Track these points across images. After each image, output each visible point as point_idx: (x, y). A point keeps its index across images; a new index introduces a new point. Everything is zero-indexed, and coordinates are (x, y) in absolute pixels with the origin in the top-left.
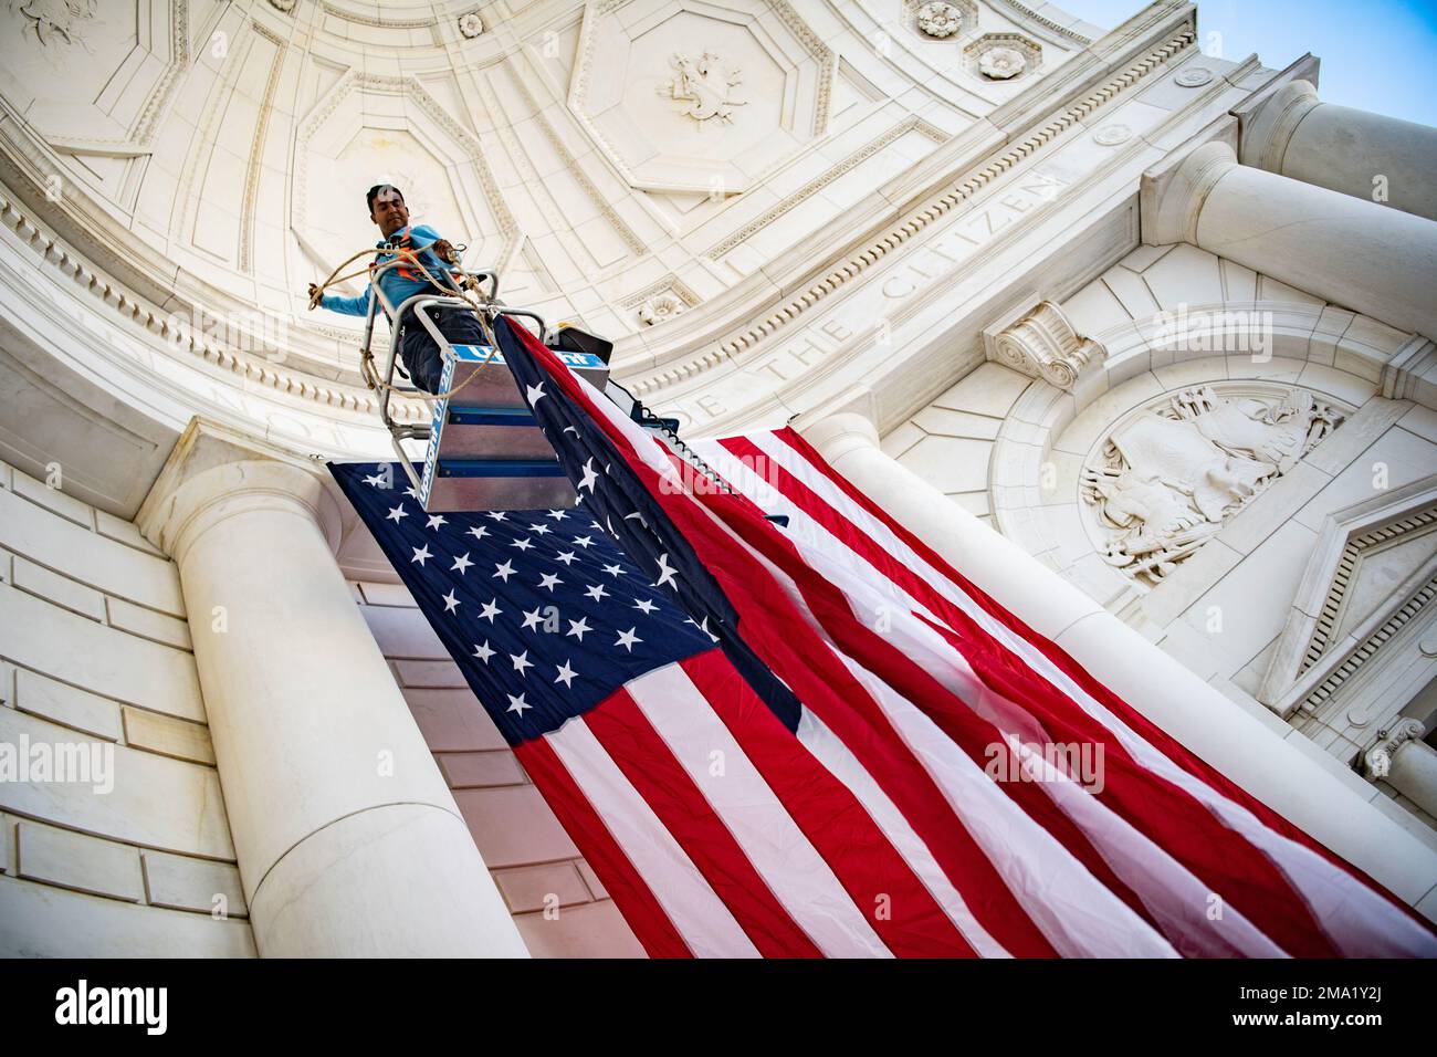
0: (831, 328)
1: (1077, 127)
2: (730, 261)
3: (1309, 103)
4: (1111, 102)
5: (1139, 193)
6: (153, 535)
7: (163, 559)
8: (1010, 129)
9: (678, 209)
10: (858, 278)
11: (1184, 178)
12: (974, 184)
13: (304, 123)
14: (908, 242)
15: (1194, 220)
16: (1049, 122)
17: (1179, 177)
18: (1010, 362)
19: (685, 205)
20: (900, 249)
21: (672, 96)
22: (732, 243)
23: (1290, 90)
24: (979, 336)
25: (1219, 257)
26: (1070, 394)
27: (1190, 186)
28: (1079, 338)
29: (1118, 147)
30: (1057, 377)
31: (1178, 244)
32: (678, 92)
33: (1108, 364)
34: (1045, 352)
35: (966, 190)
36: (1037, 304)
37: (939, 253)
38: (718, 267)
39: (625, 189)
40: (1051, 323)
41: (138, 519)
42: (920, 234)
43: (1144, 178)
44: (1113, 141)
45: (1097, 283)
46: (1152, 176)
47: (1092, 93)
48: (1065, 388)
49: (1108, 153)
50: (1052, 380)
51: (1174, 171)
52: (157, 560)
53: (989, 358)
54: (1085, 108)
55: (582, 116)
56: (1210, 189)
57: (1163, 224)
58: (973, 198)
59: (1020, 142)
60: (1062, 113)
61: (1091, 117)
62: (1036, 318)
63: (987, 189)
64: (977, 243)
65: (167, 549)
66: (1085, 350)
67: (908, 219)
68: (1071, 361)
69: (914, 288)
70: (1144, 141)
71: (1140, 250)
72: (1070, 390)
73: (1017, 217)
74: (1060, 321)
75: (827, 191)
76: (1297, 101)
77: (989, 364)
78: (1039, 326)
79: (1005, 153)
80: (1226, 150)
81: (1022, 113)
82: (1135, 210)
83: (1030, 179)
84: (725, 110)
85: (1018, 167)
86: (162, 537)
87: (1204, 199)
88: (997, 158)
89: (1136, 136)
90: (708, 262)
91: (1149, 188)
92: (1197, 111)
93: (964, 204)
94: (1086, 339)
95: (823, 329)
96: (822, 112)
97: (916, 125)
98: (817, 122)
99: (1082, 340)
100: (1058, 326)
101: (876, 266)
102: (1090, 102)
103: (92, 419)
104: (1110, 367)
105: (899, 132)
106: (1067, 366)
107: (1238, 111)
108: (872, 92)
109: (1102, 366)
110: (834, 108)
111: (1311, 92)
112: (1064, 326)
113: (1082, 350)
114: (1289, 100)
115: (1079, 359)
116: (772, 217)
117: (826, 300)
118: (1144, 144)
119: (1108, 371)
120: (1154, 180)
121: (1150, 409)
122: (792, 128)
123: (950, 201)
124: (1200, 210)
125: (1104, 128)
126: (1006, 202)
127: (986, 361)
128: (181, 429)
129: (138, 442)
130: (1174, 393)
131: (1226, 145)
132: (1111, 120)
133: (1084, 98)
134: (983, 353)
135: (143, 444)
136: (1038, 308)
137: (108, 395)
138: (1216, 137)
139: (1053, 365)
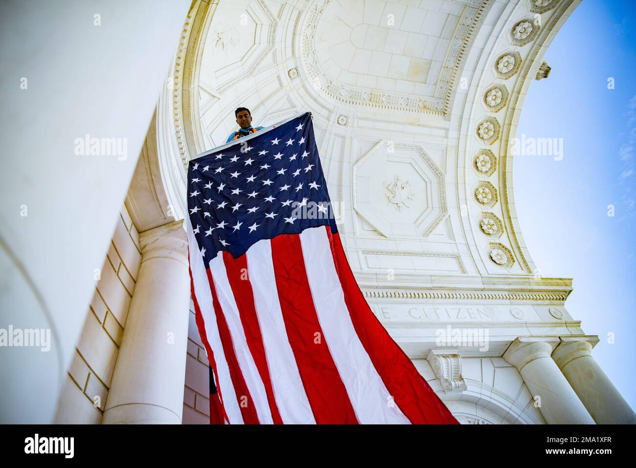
0: (385, 311)
1: (508, 301)
2: (367, 258)
3: (587, 353)
4: (524, 301)
5: (513, 342)
6: (143, 243)
7: (140, 253)
8: (486, 287)
9: (363, 227)
10: (404, 299)
11: (531, 348)
12: (462, 296)
13: (269, 115)
14: (428, 300)
15: (524, 364)
16: (500, 293)
17: (529, 347)
18: (433, 366)
19: (366, 227)
20: (424, 300)
21: (387, 188)
22: (372, 252)
23: (583, 344)
24: (429, 350)
25: (524, 382)
26: (445, 393)
27: (530, 352)
28: (461, 376)
29: (517, 320)
30: (445, 385)
31: (514, 366)
32: (390, 188)
33: (464, 393)
34: (447, 372)
35: (459, 296)
36: (455, 353)
37: (435, 311)
38: (362, 256)
39: (351, 207)
40: (455, 364)
41: (142, 234)
42: (434, 300)
43: (517, 338)
44: (516, 316)
45: (479, 360)
46: (520, 340)
47: (520, 293)
48: (445, 390)
49: (512, 319)
50: (443, 384)
51: (529, 344)
52: (138, 252)
53: (428, 359)
54: (515, 297)
55: (355, 173)
56: (536, 358)
57: (514, 356)
58: (459, 301)
59: (486, 293)
60: (506, 293)
61: (515, 301)
62: (452, 359)
63: (466, 301)
64: (450, 318)
65: (143, 251)
66: (460, 383)
67: (434, 292)
68: (453, 383)
69: (420, 318)
70: (526, 324)
71: (500, 359)
72: (446, 393)
73: (468, 320)
74: (459, 366)
75: (414, 258)
76: (583, 349)
77: (426, 361)
78: (451, 363)
79: (479, 293)
80: (550, 348)
81: (494, 284)
82: (508, 346)
83: (481, 308)
84: (401, 205)
85: (480, 301)
86: (145, 246)
87: (532, 360)
88: (476, 293)
89: (524, 320)
90: (360, 253)
91: (517, 343)
92: (549, 327)
93: (455, 300)
94: (463, 379)
95: (382, 308)
96: (431, 229)
97: (458, 258)
98: (427, 232)
99: (461, 379)
100: (457, 367)
101: (413, 300)
102: (518, 296)
103: (155, 199)
104: (464, 394)
105: (451, 255)
106: (450, 384)
107: (562, 339)
108: (451, 235)
109: (462, 392)
110: (436, 231)
111: (589, 349)
112: (459, 369)
113: (459, 382)
114: (581, 347)
115: (456, 385)
116: (390, 253)
117: (389, 299)
118: (525, 325)
119: (463, 395)
120: (520, 342)
121: (467, 417)
122: (417, 227)
123: (451, 296)
124: (527, 363)
125: (516, 309)
126: (469, 310)
127: (426, 359)
128: (177, 219)
129: (161, 214)
130: (479, 418)
131: (551, 346)
132: (520, 307)
133: (517, 294)
134: (427, 356)
135: (162, 215)
136: (454, 356)
137: (166, 197)
138: (549, 342)
139: (446, 380)
